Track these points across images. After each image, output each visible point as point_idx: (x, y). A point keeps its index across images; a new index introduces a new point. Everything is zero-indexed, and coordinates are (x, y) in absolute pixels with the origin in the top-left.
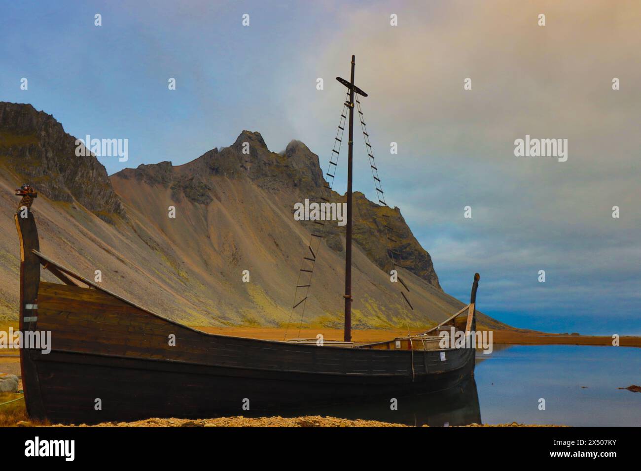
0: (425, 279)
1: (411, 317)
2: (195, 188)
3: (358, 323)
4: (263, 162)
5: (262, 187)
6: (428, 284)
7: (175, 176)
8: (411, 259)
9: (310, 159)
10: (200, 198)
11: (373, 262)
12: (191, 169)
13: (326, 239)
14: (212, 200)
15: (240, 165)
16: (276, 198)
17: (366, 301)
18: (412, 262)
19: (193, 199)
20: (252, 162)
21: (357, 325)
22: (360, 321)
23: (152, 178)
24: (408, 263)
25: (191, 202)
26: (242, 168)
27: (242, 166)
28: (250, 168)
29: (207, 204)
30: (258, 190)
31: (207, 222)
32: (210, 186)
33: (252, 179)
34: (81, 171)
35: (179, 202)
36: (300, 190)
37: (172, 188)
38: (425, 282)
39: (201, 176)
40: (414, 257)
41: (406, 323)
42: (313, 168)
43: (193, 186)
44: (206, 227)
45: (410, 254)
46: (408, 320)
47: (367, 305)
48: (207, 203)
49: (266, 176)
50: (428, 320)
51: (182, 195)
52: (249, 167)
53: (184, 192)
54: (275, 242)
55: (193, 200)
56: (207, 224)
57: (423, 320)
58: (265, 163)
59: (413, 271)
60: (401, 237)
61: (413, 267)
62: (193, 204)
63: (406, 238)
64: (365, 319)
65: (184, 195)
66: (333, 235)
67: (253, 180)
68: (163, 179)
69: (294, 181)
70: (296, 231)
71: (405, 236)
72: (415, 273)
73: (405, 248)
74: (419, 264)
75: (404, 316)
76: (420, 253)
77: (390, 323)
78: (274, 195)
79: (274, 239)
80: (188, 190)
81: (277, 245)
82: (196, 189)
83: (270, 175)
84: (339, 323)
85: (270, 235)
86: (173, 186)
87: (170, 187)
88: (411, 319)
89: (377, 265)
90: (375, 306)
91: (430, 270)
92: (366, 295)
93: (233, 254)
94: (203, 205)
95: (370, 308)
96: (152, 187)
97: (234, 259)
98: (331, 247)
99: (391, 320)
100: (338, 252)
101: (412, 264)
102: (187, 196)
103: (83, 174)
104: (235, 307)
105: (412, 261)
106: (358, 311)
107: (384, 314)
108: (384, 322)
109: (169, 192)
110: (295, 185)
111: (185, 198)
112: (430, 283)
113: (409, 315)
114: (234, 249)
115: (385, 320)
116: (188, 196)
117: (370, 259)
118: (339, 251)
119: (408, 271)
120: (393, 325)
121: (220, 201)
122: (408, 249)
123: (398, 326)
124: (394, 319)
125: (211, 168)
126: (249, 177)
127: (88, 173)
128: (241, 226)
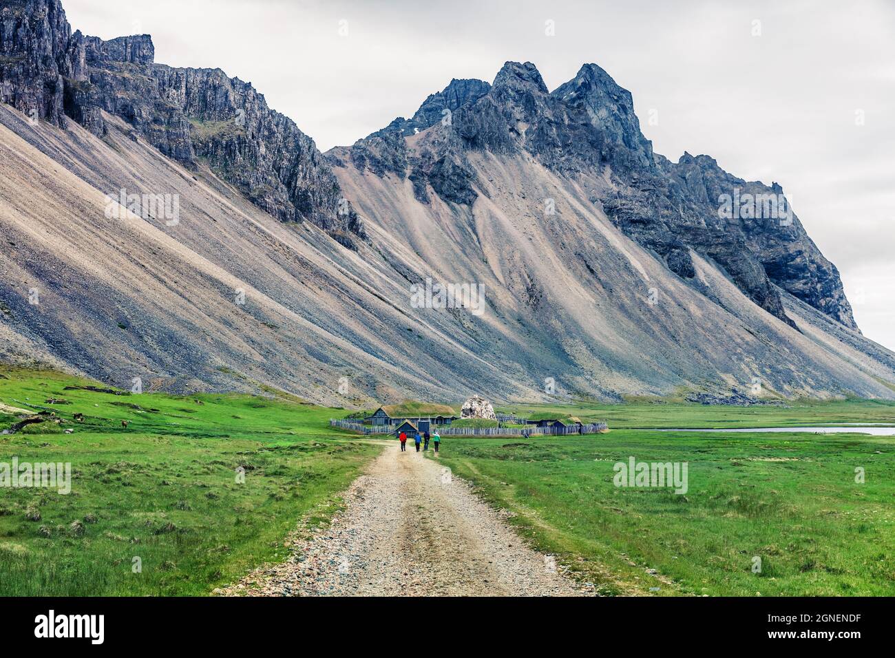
0: (829, 313)
1: (813, 383)
2: (448, 177)
3: (733, 395)
4: (547, 120)
5: (549, 167)
6: (834, 321)
7: (411, 155)
8: (804, 278)
9: (617, 101)
10: (459, 195)
11: (745, 294)
12: (433, 142)
13: (666, 257)
14: (476, 196)
15: (509, 127)
16: (576, 186)
17: (741, 359)
18: (805, 284)
19: (447, 196)
20: (528, 121)
21: (733, 397)
22: (734, 391)
23: (379, 163)
24: (799, 285)
25: (445, 201)
26: (511, 133)
27: (512, 130)
28: (526, 133)
29: (470, 204)
30: (544, 173)
31: (477, 236)
32: (469, 171)
33: (531, 152)
34: (302, 171)
35: (428, 203)
36: (612, 167)
37: (411, 178)
38: (828, 317)
39: (453, 154)
40: (809, 275)
41: (804, 392)
42: (623, 117)
43: (446, 174)
44: (477, 243)
45: (803, 269)
46: (808, 388)
47: (743, 366)
48: (470, 202)
49: (555, 146)
50: (838, 388)
51: (429, 189)
52: (523, 131)
53: (431, 184)
54: (588, 267)
55: (448, 198)
56: (478, 239)
57: (832, 387)
58: (550, 122)
59: (807, 299)
60: (785, 240)
61: (807, 292)
62: (448, 204)
63: (793, 241)
64: (742, 387)
65: (432, 190)
66: (677, 251)
67: (534, 154)
68: (395, 162)
69: (601, 153)
70: (617, 246)
71: (793, 238)
72: (811, 303)
73: (793, 259)
74: (819, 286)
75: (802, 382)
76: (819, 268)
77: (780, 393)
78: (571, 179)
79: (586, 262)
80: (438, 181)
81: (592, 271)
82: (451, 179)
83: (560, 144)
84: (707, 396)
85: (579, 255)
86: (413, 175)
87: (408, 176)
88: (812, 387)
89: (751, 299)
90: (754, 366)
91: (837, 297)
92: (739, 350)
93: (528, 288)
94: (465, 207)
95: (747, 370)
96: (382, 178)
97: (531, 296)
98: (675, 271)
99: (781, 389)
100: (688, 279)
101: (805, 287)
102: (437, 192)
103: (305, 175)
104: (553, 373)
105: (804, 281)
106: (730, 375)
107: (770, 380)
108: (771, 391)
109: (408, 184)
110: (603, 160)
111: (435, 193)
112: (838, 319)
113: (809, 380)
114: (528, 280)
115: (772, 389)
116: (439, 191)
117: (739, 288)
118: (688, 276)
119: (798, 300)
120: (784, 396)
121: (489, 197)
122: (798, 260)
123: (793, 398)
124: (786, 387)
125: (463, 138)
126: (526, 149)
127: (311, 170)
128: (531, 239)
